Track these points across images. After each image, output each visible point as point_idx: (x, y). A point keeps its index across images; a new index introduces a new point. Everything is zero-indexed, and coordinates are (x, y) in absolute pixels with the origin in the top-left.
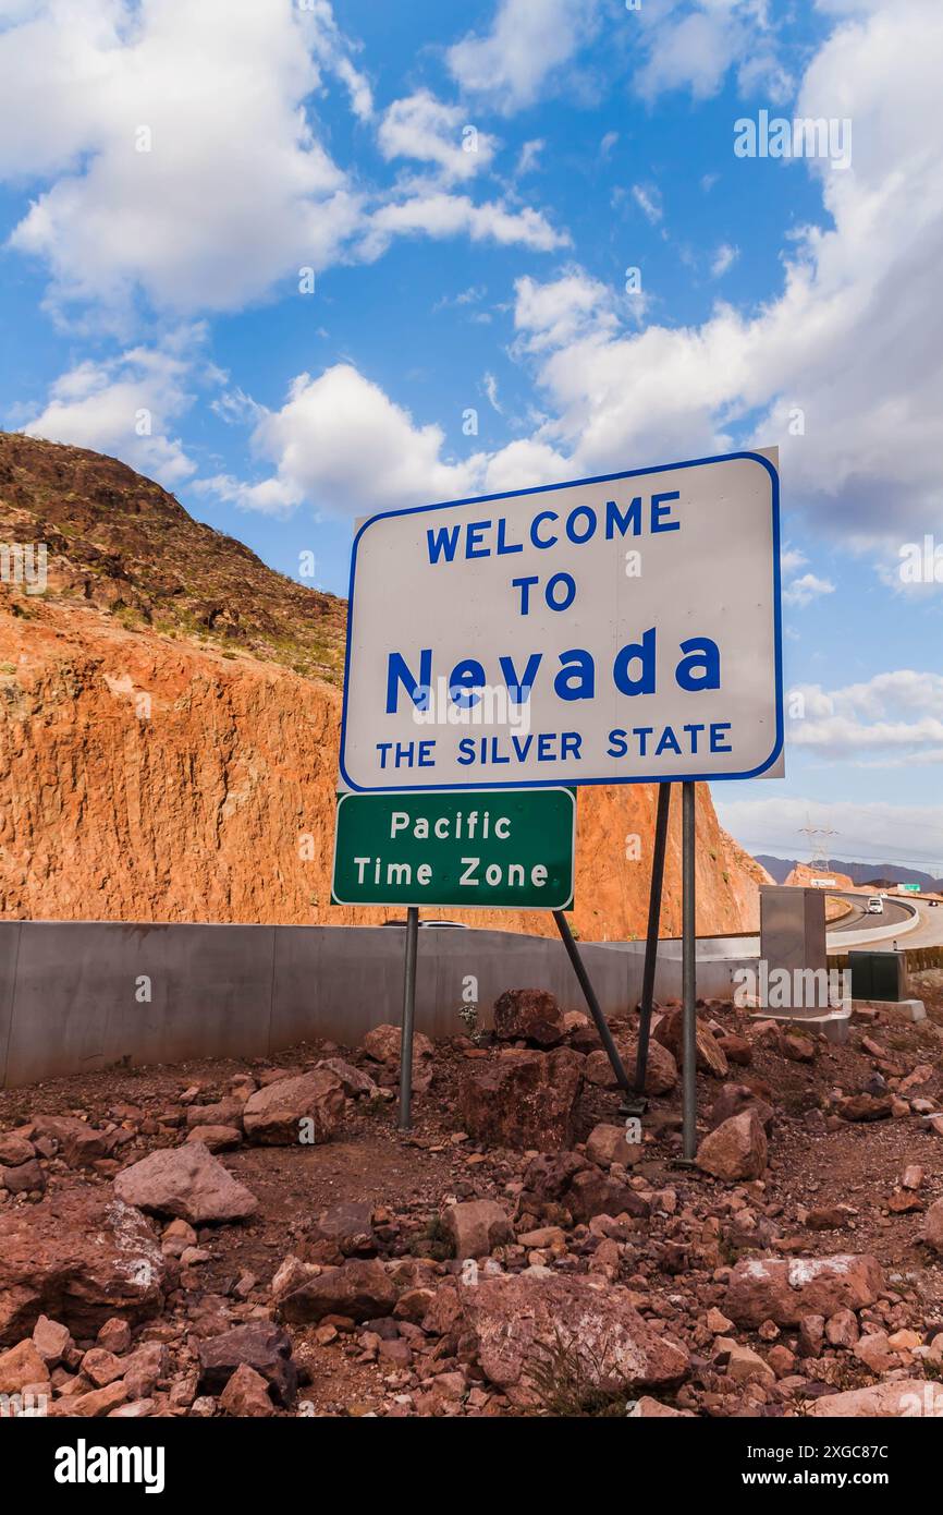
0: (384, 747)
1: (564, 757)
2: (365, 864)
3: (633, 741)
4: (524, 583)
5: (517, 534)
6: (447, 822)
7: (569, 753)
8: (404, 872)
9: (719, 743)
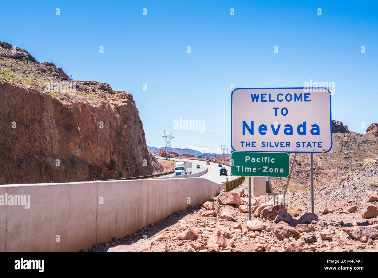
0: (243, 142)
1: (286, 147)
2: (239, 167)
3: (302, 144)
4: (276, 109)
5: (274, 97)
6: (259, 159)
7: (288, 146)
8: (249, 169)
9: (319, 146)
